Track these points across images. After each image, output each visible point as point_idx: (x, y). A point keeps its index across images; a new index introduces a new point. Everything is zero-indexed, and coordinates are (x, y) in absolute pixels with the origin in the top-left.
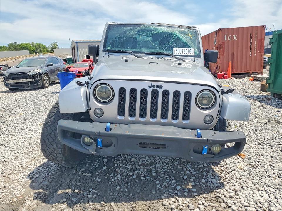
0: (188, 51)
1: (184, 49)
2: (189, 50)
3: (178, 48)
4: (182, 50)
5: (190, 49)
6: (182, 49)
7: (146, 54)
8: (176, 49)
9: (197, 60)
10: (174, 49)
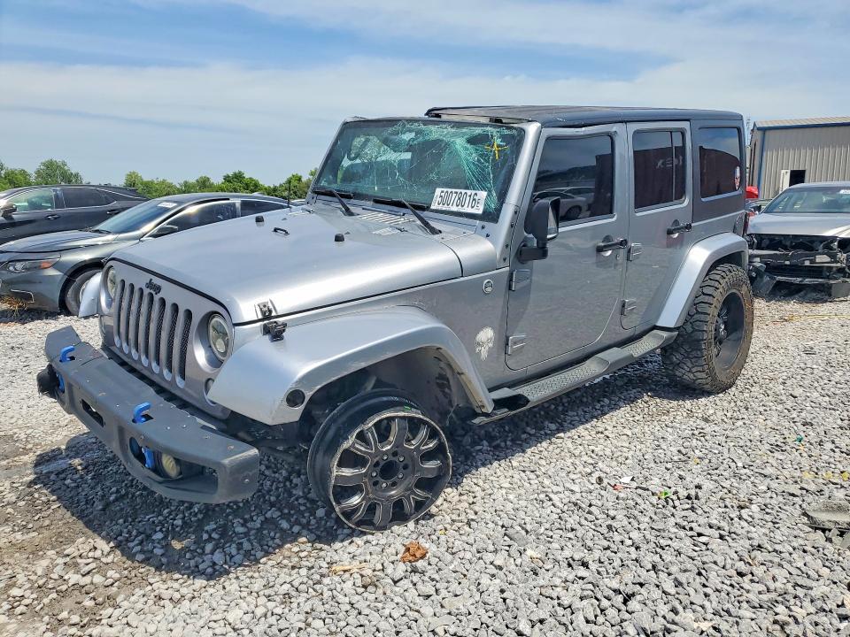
0: (468, 198)
1: (459, 191)
2: (470, 196)
3: (445, 190)
4: (454, 195)
5: (474, 192)
6: (456, 193)
7: (377, 201)
8: (442, 192)
9: (483, 227)
10: (438, 191)
